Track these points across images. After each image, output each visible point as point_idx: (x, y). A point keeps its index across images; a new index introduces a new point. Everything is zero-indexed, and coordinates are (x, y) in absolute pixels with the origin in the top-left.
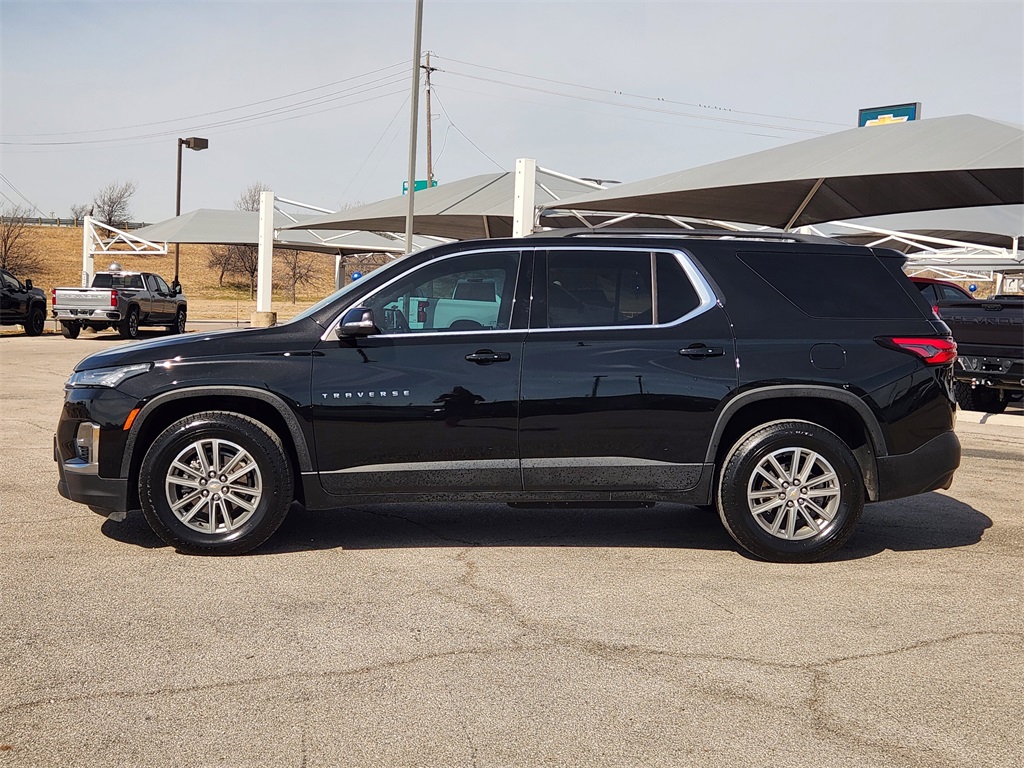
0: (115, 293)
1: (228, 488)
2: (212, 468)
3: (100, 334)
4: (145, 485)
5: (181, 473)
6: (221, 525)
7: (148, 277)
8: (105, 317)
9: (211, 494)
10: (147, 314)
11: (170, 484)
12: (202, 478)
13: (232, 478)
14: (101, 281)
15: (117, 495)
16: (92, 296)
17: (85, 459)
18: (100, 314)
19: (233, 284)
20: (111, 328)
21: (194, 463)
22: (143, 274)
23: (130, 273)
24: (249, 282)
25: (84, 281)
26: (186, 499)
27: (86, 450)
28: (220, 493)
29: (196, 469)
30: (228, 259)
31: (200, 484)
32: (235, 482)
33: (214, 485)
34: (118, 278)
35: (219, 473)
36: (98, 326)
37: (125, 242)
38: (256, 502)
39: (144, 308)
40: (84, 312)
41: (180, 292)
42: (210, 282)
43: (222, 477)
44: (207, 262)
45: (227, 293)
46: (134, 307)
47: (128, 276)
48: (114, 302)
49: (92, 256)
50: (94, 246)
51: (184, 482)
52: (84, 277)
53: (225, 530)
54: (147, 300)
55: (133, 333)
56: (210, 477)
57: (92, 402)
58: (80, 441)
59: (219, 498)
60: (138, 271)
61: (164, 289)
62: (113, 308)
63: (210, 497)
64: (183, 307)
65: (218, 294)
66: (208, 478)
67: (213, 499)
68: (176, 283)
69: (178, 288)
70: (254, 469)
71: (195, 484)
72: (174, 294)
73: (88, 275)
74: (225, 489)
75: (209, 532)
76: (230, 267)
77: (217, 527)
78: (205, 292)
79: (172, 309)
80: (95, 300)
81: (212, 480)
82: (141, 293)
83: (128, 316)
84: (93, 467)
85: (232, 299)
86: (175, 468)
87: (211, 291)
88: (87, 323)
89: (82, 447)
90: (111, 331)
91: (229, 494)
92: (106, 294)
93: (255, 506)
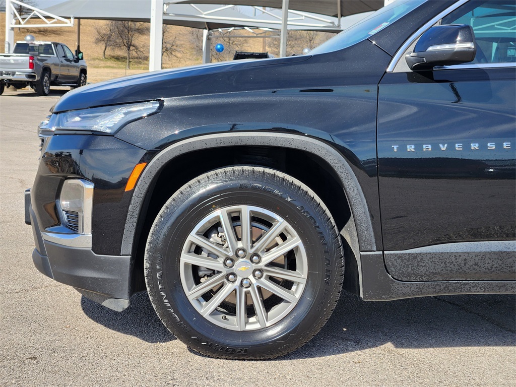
0: (32, 58)
1: (261, 270)
2: (240, 245)
3: (20, 91)
4: (153, 264)
5: (198, 250)
6: (252, 319)
7: (57, 46)
8: (24, 78)
9: (239, 279)
10: (57, 76)
11: (186, 265)
12: (228, 258)
13: (267, 258)
14: (21, 48)
15: (117, 277)
16: (14, 60)
17: (73, 228)
18: (20, 76)
19: (113, 57)
20: (29, 87)
21: (214, 237)
22: (54, 43)
23: (43, 43)
24: (126, 55)
25: (6, 50)
26: (207, 284)
27: (74, 216)
28: (251, 277)
29: (218, 244)
30: (109, 37)
31: (225, 265)
32: (272, 264)
33: (242, 267)
34: (33, 47)
35: (252, 251)
36: (19, 85)
37: (39, 18)
38: (298, 291)
39: (55, 71)
40: (8, 74)
41: (82, 59)
42: (96, 55)
43: (254, 257)
44: (94, 40)
45: (109, 63)
46: (47, 70)
47: (41, 45)
48: (31, 66)
49: (13, 29)
50: (14, 21)
51: (201, 261)
52: (7, 46)
53: (257, 326)
54: (56, 65)
55: (46, 91)
56: (237, 256)
57: (81, 153)
58: (64, 204)
59: (250, 285)
60: (49, 41)
61: (69, 56)
62: (30, 70)
63: (238, 283)
64: (84, 71)
65: (102, 64)
66: (235, 258)
67: (241, 285)
68: (78, 52)
69: (80, 55)
70: (297, 248)
71: (217, 265)
72: (77, 60)
73: (9, 44)
74: (257, 273)
75: (236, 328)
76: (111, 43)
77: (247, 323)
78: (92, 62)
79: (75, 73)
80: (17, 64)
81: (241, 260)
82: (52, 59)
83: (42, 77)
84: (84, 240)
85: (113, 67)
86: (192, 243)
87: (97, 62)
88: (11, 83)
89: (67, 212)
90: (29, 89)
91: (263, 279)
92: (25, 58)
93: (298, 296)
